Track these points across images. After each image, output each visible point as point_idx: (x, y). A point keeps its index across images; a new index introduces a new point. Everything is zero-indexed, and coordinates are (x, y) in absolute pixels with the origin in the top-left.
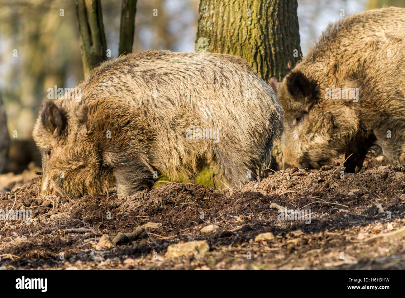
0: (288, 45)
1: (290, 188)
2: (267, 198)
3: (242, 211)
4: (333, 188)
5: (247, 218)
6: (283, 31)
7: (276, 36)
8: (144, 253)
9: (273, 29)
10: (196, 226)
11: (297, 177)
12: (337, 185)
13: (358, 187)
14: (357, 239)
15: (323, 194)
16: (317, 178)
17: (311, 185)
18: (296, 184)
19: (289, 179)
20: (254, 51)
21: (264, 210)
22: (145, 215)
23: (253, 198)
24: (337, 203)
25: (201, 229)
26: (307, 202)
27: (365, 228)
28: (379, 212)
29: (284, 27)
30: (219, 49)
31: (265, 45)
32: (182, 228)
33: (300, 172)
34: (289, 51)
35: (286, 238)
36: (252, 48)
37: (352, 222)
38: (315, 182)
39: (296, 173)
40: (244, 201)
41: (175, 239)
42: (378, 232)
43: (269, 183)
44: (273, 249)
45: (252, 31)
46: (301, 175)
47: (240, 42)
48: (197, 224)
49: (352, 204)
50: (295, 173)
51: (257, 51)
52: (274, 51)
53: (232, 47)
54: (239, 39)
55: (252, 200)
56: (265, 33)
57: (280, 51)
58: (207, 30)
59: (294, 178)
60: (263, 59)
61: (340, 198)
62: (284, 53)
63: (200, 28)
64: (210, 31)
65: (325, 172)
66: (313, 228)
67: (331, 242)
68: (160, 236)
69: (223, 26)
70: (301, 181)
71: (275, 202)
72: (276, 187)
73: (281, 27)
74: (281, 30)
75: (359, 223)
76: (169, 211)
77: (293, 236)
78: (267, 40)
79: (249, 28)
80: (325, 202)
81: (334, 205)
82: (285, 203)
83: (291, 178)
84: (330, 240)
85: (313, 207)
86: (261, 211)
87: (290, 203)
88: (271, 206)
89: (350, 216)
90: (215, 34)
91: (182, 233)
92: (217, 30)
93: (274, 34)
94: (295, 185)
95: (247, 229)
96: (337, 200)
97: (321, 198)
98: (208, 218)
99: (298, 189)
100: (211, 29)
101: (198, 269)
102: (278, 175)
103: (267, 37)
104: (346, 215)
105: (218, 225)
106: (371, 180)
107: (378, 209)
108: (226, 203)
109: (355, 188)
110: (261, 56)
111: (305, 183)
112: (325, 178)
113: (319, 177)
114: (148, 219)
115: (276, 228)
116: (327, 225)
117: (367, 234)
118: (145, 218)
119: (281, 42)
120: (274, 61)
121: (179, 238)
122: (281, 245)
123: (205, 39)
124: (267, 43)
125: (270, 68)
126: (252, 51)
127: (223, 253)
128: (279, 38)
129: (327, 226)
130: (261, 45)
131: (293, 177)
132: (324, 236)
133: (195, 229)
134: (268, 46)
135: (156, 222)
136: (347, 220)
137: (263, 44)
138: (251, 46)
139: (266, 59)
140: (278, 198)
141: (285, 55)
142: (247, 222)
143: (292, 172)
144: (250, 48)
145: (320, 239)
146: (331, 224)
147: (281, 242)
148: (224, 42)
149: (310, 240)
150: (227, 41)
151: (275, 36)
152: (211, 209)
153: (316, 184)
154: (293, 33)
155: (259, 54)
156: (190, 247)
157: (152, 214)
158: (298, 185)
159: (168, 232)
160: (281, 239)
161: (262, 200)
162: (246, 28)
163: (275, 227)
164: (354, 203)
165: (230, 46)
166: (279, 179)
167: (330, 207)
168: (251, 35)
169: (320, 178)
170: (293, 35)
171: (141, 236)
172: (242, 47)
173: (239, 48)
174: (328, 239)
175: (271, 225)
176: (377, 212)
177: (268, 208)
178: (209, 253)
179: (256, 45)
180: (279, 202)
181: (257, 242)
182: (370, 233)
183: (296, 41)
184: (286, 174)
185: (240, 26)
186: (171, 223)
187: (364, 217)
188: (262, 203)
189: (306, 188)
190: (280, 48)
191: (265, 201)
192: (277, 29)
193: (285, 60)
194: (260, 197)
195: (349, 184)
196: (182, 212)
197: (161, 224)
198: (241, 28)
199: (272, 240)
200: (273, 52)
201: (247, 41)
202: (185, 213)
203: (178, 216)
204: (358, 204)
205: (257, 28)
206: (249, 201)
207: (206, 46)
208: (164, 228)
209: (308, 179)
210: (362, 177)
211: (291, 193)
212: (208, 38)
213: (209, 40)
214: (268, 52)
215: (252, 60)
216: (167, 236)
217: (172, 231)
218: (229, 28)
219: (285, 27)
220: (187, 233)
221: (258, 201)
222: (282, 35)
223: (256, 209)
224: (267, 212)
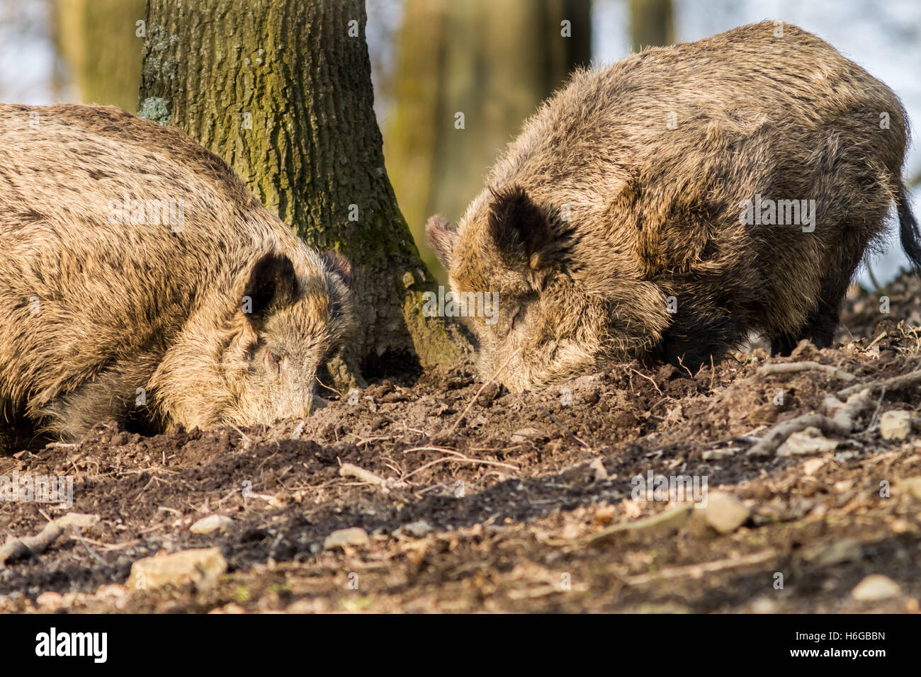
0: (346, 108)
1: (380, 431)
2: (330, 454)
3: (278, 483)
4: (476, 428)
5: (293, 499)
6: (336, 79)
7: (320, 90)
8: (76, 579)
9: (312, 73)
10: (178, 518)
11: (393, 405)
12: (484, 421)
13: (533, 423)
14: (561, 538)
15: (456, 441)
16: (439, 406)
17: (425, 421)
18: (392, 419)
19: (374, 410)
20: (270, 124)
21: (327, 479)
23: (299, 455)
24: (491, 460)
25: (191, 524)
26: (423, 459)
27: (575, 513)
28: (598, 477)
29: (337, 68)
30: (192, 121)
31: (296, 111)
32: (147, 525)
33: (398, 394)
34: (349, 122)
35: (397, 540)
36: (267, 119)
37: (536, 502)
38: (435, 415)
39: (390, 396)
40: (280, 460)
41: (137, 549)
42: (607, 522)
43: (329, 421)
44: (371, 565)
45: (265, 78)
46: (402, 400)
47: (239, 104)
48: (178, 513)
49: (527, 462)
50: (387, 397)
51: (278, 124)
52: (317, 122)
53: (222, 117)
54: (235, 99)
55: (297, 458)
56: (295, 83)
57: (328, 122)
58: (162, 80)
59: (385, 408)
60: (292, 143)
61: (496, 449)
62: (338, 128)
63: (146, 77)
64: (170, 81)
65: (455, 392)
66: (449, 517)
67: (503, 545)
68: (99, 543)
69: (199, 70)
70: (403, 414)
71: (349, 461)
72: (347, 428)
73: (330, 69)
74: (330, 75)
75: (553, 503)
76: (111, 487)
77: (410, 534)
78: (299, 98)
79: (259, 73)
80: (465, 458)
81: (485, 466)
82: (372, 464)
83: (378, 408)
84: (501, 541)
85: (436, 472)
86: (321, 482)
87: (384, 464)
88: (342, 472)
89: (530, 489)
90: (181, 90)
91: (149, 535)
92: (185, 79)
93: (314, 85)
94: (389, 422)
95: (298, 523)
96: (491, 454)
97: (454, 450)
98: (203, 501)
99: (397, 433)
100: (172, 77)
101: (216, 612)
102: (349, 402)
103: (298, 94)
104: (520, 487)
105: (229, 516)
106: (562, 408)
107: (595, 470)
108: (238, 467)
109: (527, 427)
110: (287, 135)
111: (412, 417)
112: (456, 407)
113: (443, 405)
115: (365, 518)
116: (481, 509)
117: (582, 526)
118: (58, 504)
119: (331, 103)
120: (316, 146)
121: (146, 546)
122: (387, 555)
123: (159, 100)
124: (300, 105)
125: (309, 161)
126: (266, 125)
127: (258, 575)
128: (326, 93)
129: (482, 513)
130: (287, 111)
131: (385, 405)
132: (485, 534)
133: (178, 527)
134: (301, 112)
135: (86, 513)
136: (526, 498)
137: (292, 108)
138: (263, 114)
139: (298, 142)
140: (354, 452)
141: (341, 132)
142: (294, 507)
143: (381, 395)
144: (262, 118)
145: (477, 540)
146: (490, 506)
147: (387, 548)
148: (202, 105)
149: (454, 544)
150: (209, 103)
151: (316, 90)
152: (206, 480)
153: (438, 420)
154: (357, 81)
155: (282, 132)
156: (181, 564)
158: (397, 423)
159: (117, 533)
160: (386, 542)
161: (319, 458)
162: (250, 72)
163: (362, 516)
164: (530, 459)
165: (216, 115)
166: (351, 411)
167: (477, 469)
168: (263, 88)
169: (445, 407)
170: (356, 85)
171: (56, 546)
173: (236, 118)
174: (496, 539)
175: (353, 512)
176: (592, 479)
177: (337, 475)
178: (227, 577)
179: (276, 111)
180: (358, 462)
181: (329, 550)
182: (588, 523)
183: (364, 99)
184: (367, 398)
185: (238, 69)
186: (119, 514)
187: (562, 489)
188: (321, 465)
189: (415, 430)
190: (328, 115)
191: (327, 462)
192: (322, 73)
193: (340, 142)
194: (315, 451)
195: (513, 419)
196: (139, 489)
197: (97, 517)
198: (240, 74)
199: (364, 544)
200: (314, 127)
201: (254, 101)
202: (146, 491)
203: (133, 497)
204: (540, 461)
205: (276, 71)
206: (290, 460)
207: (163, 116)
208: (107, 525)
209: (417, 409)
210: (541, 401)
211: (382, 441)
212: (167, 98)
213: (167, 102)
214: (303, 125)
215: (267, 144)
216: (115, 543)
217: (124, 531)
218: (213, 74)
219: (340, 67)
220: (160, 535)
221: (312, 461)
222: (332, 87)
223: (308, 477)
224: (334, 486)
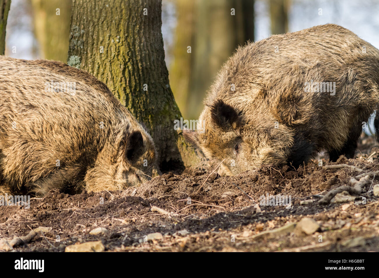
0: (153, 60)
1: (167, 193)
2: (147, 202)
3: (126, 214)
4: (207, 192)
5: (132, 221)
6: (149, 48)
7: (143, 53)
9: (139, 46)
10: (84, 229)
11: (173, 182)
12: (210, 189)
13: (230, 189)
14: (242, 237)
15: (199, 197)
16: (192, 183)
17: (186, 189)
18: (173, 188)
19: (165, 184)
20: (122, 67)
21: (146, 212)
22: (35, 221)
23: (134, 202)
24: (213, 205)
25: (90, 231)
26: (185, 204)
27: (248, 226)
28: (257, 211)
29: (149, 43)
30: (90, 66)
31: (133, 61)
32: (71, 232)
33: (175, 178)
34: (155, 66)
35: (174, 238)
36: (121, 64)
37: (232, 222)
38: (190, 186)
39: (172, 178)
40: (126, 205)
41: (67, 241)
42: (261, 230)
43: (147, 189)
44: (164, 248)
45: (120, 48)
46: (177, 180)
47: (109, 59)
48: (84, 227)
49: (228, 206)
50: (170, 179)
51: (125, 66)
52: (141, 66)
53: (102, 64)
54: (108, 56)
55: (133, 204)
56: (132, 50)
57: (146, 66)
58: (78, 49)
60: (131, 74)
61: (215, 200)
62: (150, 68)
63: (71, 47)
64: (81, 49)
65: (198, 177)
66: (196, 228)
67: (218, 240)
68: (52, 239)
69: (93, 45)
70: (177, 186)
71: (155, 205)
72: (154, 192)
73: (147, 44)
74: (147, 46)
75: (239, 222)
76: (57, 216)
77: (180, 235)
78: (134, 56)
79: (117, 46)
80: (203, 204)
81: (211, 207)
82: (164, 206)
83: (167, 183)
84: (217, 238)
85: (190, 209)
86: (143, 214)
87: (169, 206)
88: (152, 210)
89: (229, 216)
90: (85, 52)
91: (72, 235)
92: (87, 48)
93: (140, 50)
94: (171, 189)
95: (134, 230)
96: (213, 202)
97: (198, 201)
98: (95, 222)
99: (175, 193)
100: (82, 47)
102: (155, 181)
103: (134, 54)
104: (225, 216)
105: (105, 228)
106: (243, 183)
107: (256, 209)
108: (109, 208)
109: (228, 191)
110: (129, 71)
111: (181, 187)
112: (199, 183)
114: (37, 224)
115: (161, 228)
117: (251, 231)
118: (35, 223)
119: (147, 58)
120: (141, 75)
121: (71, 240)
122: (171, 244)
123: (76, 57)
124: (134, 59)
125: (138, 82)
126: (120, 67)
127: (117, 252)
128: (145, 54)
129: (209, 226)
130: (129, 61)
131: (169, 182)
132: (210, 235)
133: (84, 232)
134: (135, 62)
135: (47, 226)
136: (227, 220)
137: (131, 60)
138: (119, 62)
139: (133, 74)
140: (157, 201)
141: (151, 70)
142: (132, 224)
143: (168, 178)
144: (119, 64)
145: (208, 237)
146: (213, 223)
147: (171, 241)
148: (94, 59)
149: (198, 239)
150: (97, 58)
151: (141, 53)
152: (96, 213)
153: (191, 188)
154: (158, 49)
155: (127, 70)
156: (86, 247)
157: (40, 219)
159: (59, 235)
160: (170, 238)
161: (142, 204)
162: (114, 45)
163: (160, 228)
164: (229, 204)
165: (100, 63)
166: (156, 184)
167: (208, 208)
168: (119, 52)
169: (194, 183)
170: (158, 51)
171: (34, 240)
172: (111, 63)
173: (108, 64)
174: (215, 237)
175: (156, 226)
176: (255, 212)
177: (150, 211)
179: (124, 61)
180: (159, 206)
181: (146, 242)
182: (253, 230)
183: (161, 56)
184: (162, 179)
185: (109, 44)
186: (60, 227)
187: (242, 217)
188: (143, 207)
189: (182, 192)
190: (146, 63)
191: (146, 205)
192: (143, 45)
193: (151, 74)
194: (141, 201)
195: (222, 188)
196: (68, 217)
197: (51, 228)
198: (110, 46)
199: (161, 239)
200: (140, 68)
201: (116, 57)
202: (71, 217)
203: (66, 220)
204: (233, 205)
205: (124, 45)
206: (130, 205)
207: (78, 63)
208: (55, 231)
209: (183, 184)
210: (234, 180)
211: (168, 197)
212: (79, 56)
214: (136, 67)
215: (121, 75)
217: (62, 234)
218: (99, 46)
219: (151, 44)
220: (77, 236)
221: (139, 205)
222: (148, 51)
223: (138, 212)
224: (149, 215)
